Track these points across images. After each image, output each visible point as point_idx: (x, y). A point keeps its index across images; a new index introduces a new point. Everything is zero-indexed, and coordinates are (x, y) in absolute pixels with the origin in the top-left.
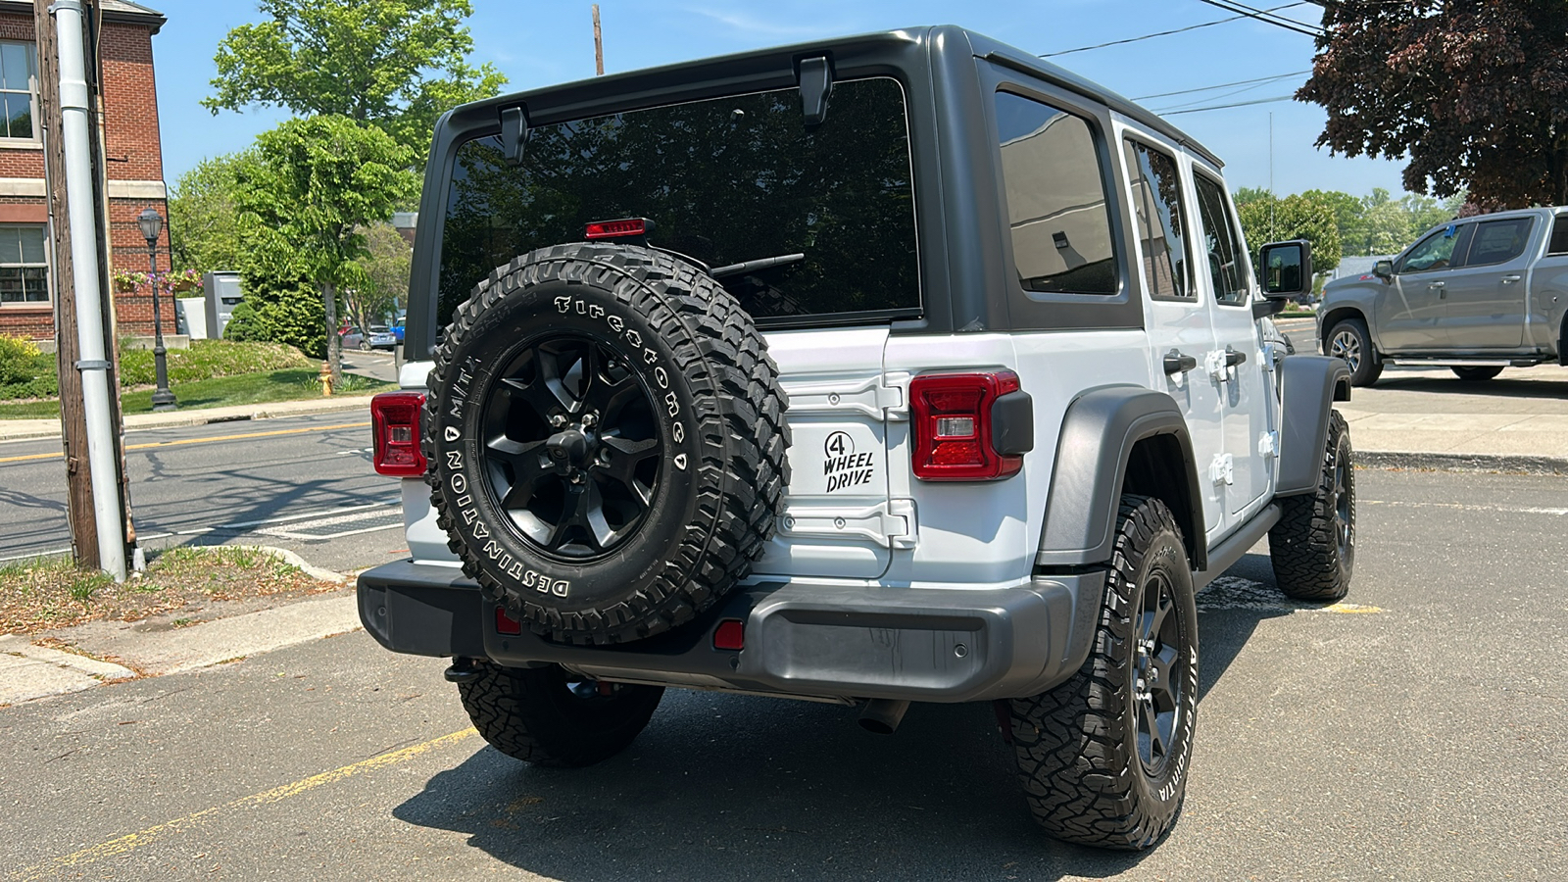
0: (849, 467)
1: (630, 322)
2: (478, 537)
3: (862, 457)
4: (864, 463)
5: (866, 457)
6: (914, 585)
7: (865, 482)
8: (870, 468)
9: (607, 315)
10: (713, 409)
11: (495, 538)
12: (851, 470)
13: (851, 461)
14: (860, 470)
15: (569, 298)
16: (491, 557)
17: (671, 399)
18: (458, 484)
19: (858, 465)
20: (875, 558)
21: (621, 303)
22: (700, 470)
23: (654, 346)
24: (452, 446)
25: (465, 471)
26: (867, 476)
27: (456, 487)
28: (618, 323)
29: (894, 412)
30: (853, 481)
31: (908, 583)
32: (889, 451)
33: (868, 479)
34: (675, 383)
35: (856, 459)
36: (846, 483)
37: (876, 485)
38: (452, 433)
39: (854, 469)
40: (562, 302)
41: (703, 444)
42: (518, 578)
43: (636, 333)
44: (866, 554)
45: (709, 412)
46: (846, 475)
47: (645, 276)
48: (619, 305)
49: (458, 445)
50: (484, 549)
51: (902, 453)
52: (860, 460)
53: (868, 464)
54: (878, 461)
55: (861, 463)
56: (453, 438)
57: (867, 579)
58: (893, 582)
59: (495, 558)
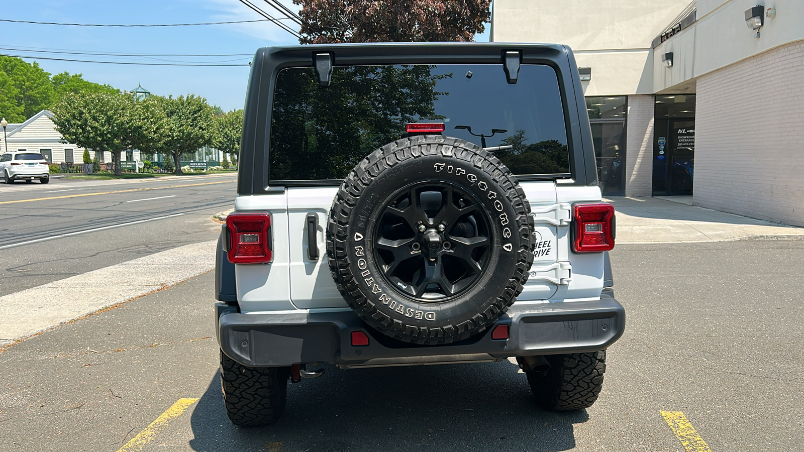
0: (539, 248)
1: (481, 177)
2: (375, 293)
3: (546, 243)
4: (546, 245)
5: (548, 243)
6: (565, 301)
7: (546, 254)
8: (549, 248)
9: (466, 174)
10: (525, 221)
11: (385, 293)
12: (540, 249)
13: (540, 245)
14: (544, 249)
15: (444, 164)
16: (384, 303)
17: (504, 216)
18: (362, 264)
19: (543, 247)
20: (550, 290)
21: (476, 168)
22: (519, 251)
23: (495, 189)
24: (358, 243)
25: (365, 257)
26: (548, 251)
27: (361, 266)
28: (474, 178)
29: (566, 222)
30: (541, 254)
31: (562, 300)
32: (559, 240)
33: (548, 253)
34: (506, 209)
35: (543, 244)
36: (537, 255)
37: (552, 255)
38: (358, 236)
39: (541, 249)
40: (439, 166)
41: (521, 238)
42: (402, 313)
43: (485, 183)
44: (546, 288)
45: (523, 223)
46: (537, 252)
47: (486, 155)
48: (475, 169)
49: (362, 243)
50: (380, 299)
51: (565, 241)
52: (544, 244)
53: (548, 246)
54: (553, 245)
55: (545, 245)
56: (359, 239)
57: (542, 300)
58: (555, 300)
59: (387, 303)
